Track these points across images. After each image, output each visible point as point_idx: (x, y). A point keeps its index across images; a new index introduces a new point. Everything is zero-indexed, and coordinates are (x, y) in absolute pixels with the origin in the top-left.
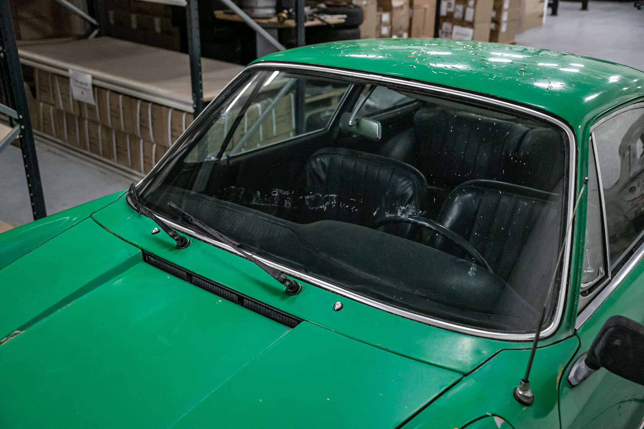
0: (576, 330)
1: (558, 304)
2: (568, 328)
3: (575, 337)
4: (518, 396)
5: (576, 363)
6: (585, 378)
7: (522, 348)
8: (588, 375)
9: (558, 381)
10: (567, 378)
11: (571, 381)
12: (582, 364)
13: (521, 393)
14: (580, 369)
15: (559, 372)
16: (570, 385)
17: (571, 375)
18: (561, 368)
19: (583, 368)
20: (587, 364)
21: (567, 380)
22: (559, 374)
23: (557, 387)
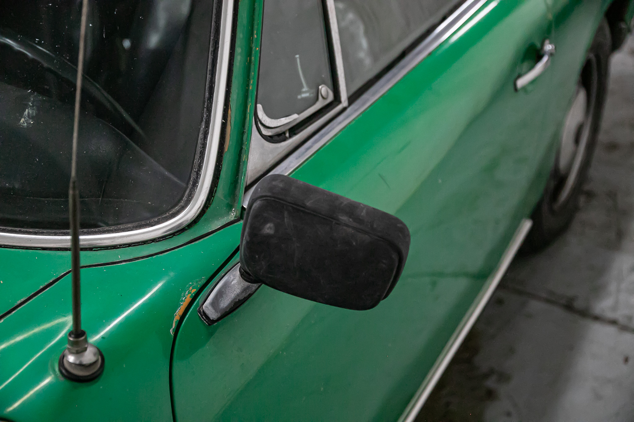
0: (242, 209)
2: (230, 207)
3: (240, 222)
4: (66, 366)
8: (245, 295)
9: (177, 318)
10: (200, 308)
11: (207, 312)
12: (234, 276)
13: (71, 359)
14: (228, 287)
15: (184, 299)
16: (205, 320)
17: (208, 300)
18: (191, 290)
19: (233, 284)
20: (242, 274)
21: (200, 312)
22: (182, 303)
23: (173, 329)
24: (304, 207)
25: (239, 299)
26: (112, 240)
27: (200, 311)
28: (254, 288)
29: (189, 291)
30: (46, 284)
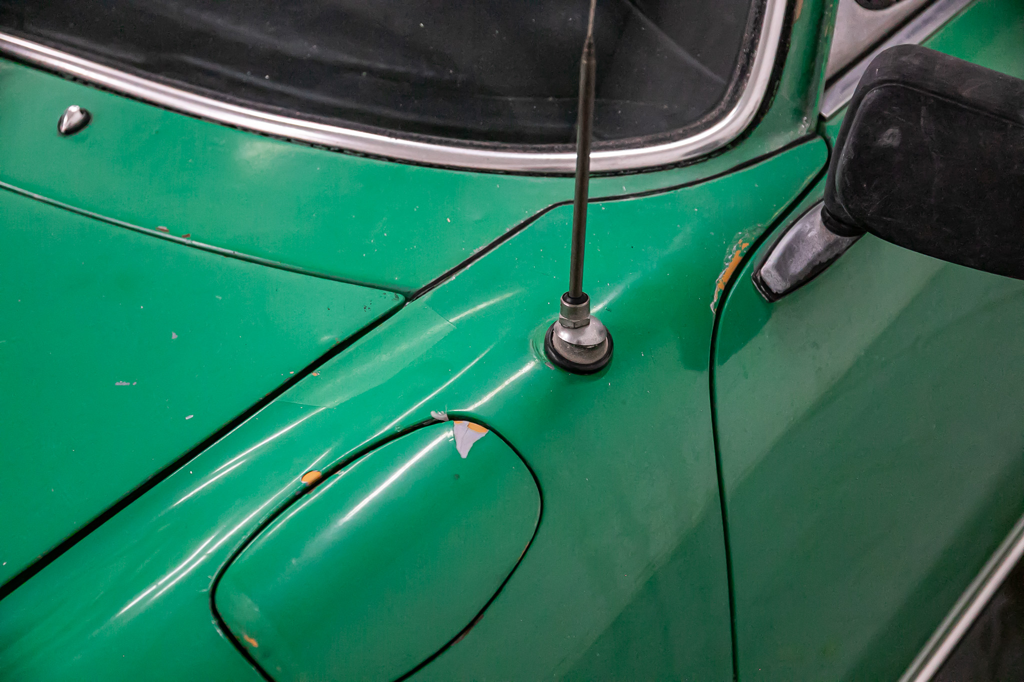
0: (821, 118)
1: (759, 38)
2: (799, 114)
3: (818, 140)
4: (557, 346)
5: (799, 221)
6: (817, 270)
7: (625, 191)
8: (829, 255)
9: (720, 287)
10: (756, 274)
11: (769, 280)
12: (812, 223)
13: (565, 336)
14: (803, 241)
15: (730, 257)
16: (764, 293)
17: (770, 260)
18: (742, 244)
19: (811, 237)
20: (826, 221)
21: (756, 280)
22: (727, 264)
23: (715, 304)
24: (959, 99)
25: (820, 262)
26: (613, 162)
27: (756, 277)
28: (845, 246)
29: (738, 245)
30: (515, 225)
